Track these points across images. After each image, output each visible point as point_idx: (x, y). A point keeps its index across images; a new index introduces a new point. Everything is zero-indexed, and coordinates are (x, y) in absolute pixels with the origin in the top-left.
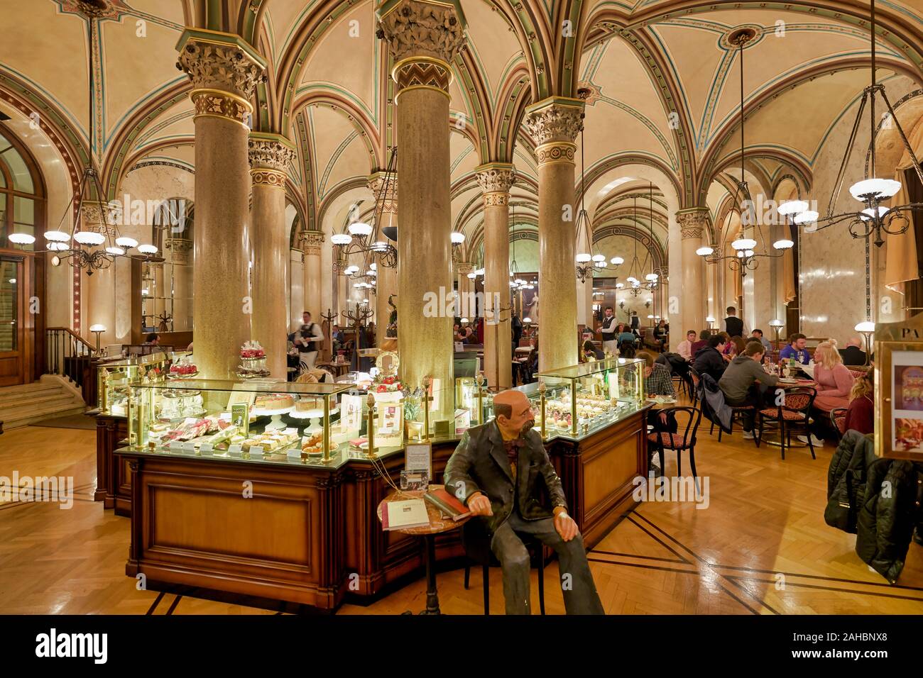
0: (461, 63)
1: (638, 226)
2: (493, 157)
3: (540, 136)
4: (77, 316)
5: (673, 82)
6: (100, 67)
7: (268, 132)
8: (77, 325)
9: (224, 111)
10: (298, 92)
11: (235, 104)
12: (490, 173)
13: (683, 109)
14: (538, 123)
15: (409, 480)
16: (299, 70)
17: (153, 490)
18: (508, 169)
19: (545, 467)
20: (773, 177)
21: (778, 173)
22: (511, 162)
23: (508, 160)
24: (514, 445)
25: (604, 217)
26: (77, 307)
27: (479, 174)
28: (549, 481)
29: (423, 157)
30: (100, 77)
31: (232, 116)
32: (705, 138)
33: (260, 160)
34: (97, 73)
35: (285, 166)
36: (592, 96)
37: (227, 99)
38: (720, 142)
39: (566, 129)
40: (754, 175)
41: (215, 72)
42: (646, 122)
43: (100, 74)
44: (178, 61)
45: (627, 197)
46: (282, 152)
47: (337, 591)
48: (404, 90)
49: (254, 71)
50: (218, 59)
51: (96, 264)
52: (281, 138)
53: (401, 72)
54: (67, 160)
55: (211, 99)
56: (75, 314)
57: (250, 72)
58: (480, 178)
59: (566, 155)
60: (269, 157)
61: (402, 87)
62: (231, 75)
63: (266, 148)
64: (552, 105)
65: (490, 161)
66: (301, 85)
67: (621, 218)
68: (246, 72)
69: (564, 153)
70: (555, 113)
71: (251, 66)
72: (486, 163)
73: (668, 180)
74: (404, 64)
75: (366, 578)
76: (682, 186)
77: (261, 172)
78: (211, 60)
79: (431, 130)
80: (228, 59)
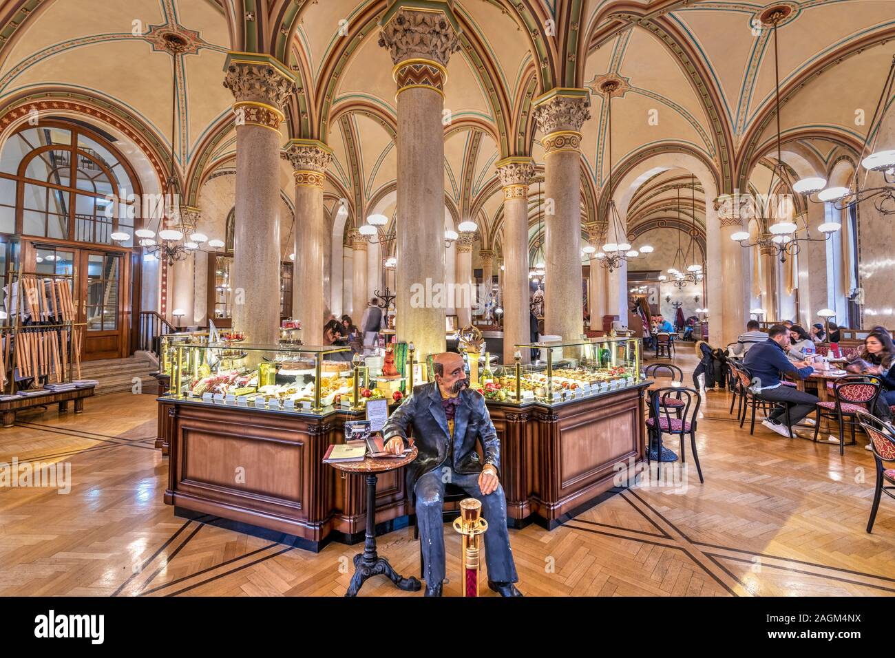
0: (480, 66)
1: (683, 216)
2: (512, 152)
3: (546, 127)
4: (164, 302)
5: (703, 67)
6: (183, 93)
7: (308, 138)
8: (164, 310)
9: (259, 119)
10: (334, 102)
11: (268, 113)
12: (509, 167)
13: (716, 93)
14: (543, 115)
15: (353, 430)
16: (335, 83)
17: (186, 432)
18: (527, 162)
19: (484, 427)
20: (828, 159)
21: (833, 154)
22: (530, 155)
23: (527, 153)
24: (450, 402)
25: (647, 209)
26: (164, 294)
27: (499, 169)
28: (486, 441)
29: (417, 148)
30: (184, 102)
31: (265, 124)
32: (743, 122)
33: (302, 163)
34: (182, 98)
35: (323, 168)
36: (620, 88)
37: (262, 109)
38: (760, 125)
39: (570, 119)
40: (805, 158)
41: (251, 87)
42: (679, 109)
43: (184, 99)
44: (224, 81)
45: (669, 188)
46: (320, 155)
47: (322, 526)
48: (400, 90)
49: (285, 84)
50: (254, 76)
51: (176, 256)
52: (319, 143)
53: (399, 75)
54: (159, 172)
55: (248, 110)
56: (162, 301)
57: (281, 85)
58: (500, 172)
59: (570, 143)
60: (309, 160)
61: (400, 88)
62: (264, 89)
63: (306, 152)
64: (555, 97)
65: (509, 156)
66: (337, 96)
67: (665, 210)
68: (278, 86)
69: (568, 141)
70: (558, 103)
71: (282, 81)
72: (505, 158)
73: (706, 167)
74: (401, 67)
75: (350, 519)
76: (719, 172)
77: (302, 174)
78: (249, 77)
79: (423, 124)
80: (262, 75)
